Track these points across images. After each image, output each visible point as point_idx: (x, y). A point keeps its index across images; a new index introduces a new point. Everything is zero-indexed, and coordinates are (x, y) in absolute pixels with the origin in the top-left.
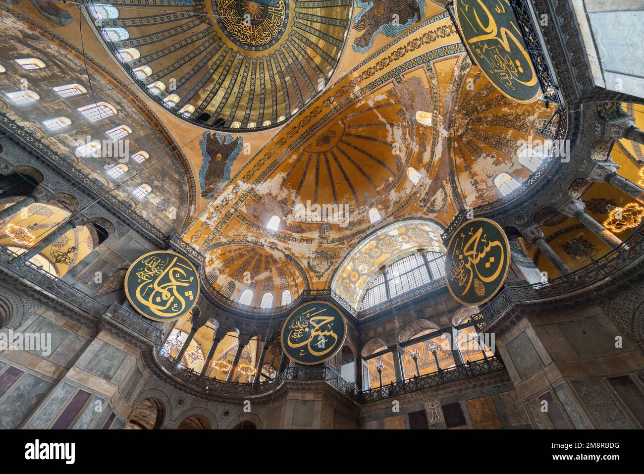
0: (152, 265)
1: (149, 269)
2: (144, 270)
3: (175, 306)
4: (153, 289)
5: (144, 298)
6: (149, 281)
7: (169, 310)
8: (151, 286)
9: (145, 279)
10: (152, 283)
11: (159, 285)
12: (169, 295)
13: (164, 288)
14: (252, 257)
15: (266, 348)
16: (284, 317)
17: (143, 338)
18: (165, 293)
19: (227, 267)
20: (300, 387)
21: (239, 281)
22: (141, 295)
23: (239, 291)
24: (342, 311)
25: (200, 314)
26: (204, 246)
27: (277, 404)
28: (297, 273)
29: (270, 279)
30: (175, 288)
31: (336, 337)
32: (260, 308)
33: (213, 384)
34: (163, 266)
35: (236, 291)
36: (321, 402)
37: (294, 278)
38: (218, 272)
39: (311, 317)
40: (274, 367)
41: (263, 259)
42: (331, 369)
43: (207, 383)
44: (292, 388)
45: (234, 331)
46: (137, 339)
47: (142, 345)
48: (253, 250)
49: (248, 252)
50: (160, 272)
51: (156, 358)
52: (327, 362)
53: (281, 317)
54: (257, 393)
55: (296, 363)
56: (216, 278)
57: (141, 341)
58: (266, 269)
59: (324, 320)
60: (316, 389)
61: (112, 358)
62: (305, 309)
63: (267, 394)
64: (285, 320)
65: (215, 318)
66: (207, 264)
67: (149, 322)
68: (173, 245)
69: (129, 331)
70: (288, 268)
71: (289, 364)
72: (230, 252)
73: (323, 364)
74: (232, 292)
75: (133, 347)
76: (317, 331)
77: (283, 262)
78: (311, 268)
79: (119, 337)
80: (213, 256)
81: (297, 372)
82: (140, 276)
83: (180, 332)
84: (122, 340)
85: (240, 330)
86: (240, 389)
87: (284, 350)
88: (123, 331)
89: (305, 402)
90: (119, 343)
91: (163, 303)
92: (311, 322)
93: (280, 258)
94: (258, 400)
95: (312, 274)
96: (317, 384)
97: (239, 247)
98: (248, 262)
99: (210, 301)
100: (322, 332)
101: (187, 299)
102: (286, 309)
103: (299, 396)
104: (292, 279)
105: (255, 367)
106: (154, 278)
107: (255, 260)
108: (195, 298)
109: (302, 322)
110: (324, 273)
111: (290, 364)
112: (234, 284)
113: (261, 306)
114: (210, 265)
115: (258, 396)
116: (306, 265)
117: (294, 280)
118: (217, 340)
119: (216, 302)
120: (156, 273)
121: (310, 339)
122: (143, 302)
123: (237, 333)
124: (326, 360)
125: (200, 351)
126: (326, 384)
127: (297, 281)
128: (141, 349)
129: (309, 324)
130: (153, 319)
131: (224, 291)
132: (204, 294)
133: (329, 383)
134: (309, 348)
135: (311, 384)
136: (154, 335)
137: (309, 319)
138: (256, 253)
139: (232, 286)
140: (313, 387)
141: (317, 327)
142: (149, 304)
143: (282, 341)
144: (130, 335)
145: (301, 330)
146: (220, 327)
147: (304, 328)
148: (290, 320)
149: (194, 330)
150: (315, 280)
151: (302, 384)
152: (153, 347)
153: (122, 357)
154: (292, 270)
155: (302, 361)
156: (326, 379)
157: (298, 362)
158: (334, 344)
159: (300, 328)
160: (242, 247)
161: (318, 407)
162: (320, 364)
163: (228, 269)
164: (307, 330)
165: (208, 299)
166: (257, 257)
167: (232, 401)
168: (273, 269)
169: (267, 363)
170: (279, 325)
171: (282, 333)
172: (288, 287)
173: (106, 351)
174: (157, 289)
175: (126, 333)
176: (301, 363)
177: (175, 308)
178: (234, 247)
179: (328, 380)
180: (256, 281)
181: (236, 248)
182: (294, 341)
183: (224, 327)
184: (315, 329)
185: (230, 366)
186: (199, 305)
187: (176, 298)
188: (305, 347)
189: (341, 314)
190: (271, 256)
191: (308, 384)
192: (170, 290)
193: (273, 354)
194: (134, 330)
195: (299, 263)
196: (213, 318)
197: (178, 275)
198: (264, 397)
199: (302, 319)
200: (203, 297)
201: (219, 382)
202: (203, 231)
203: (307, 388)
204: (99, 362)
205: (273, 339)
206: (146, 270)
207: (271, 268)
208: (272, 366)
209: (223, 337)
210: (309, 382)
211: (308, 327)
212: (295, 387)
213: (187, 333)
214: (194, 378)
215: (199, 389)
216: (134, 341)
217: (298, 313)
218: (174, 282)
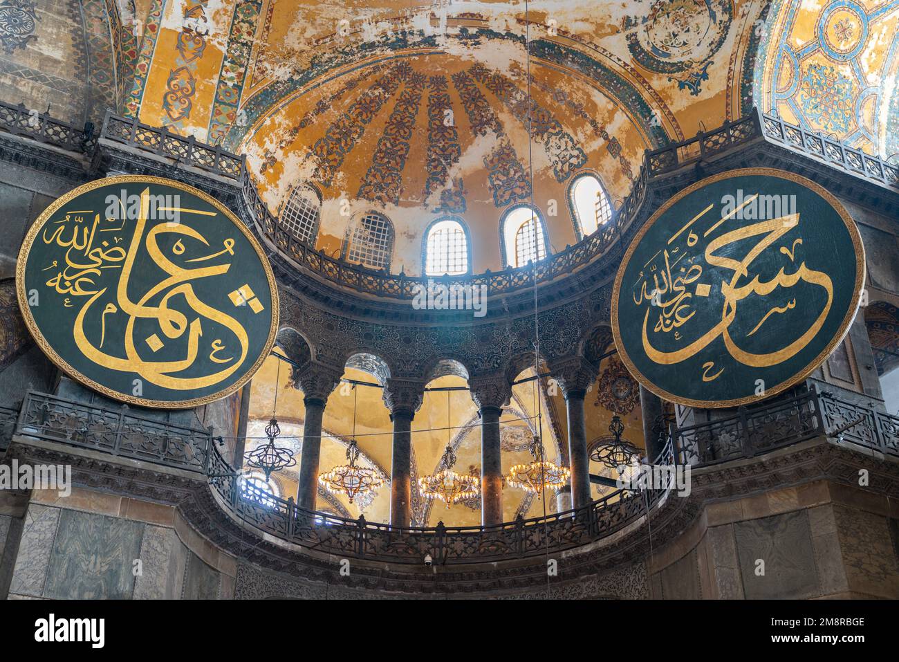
0: (80, 242)
1: (80, 257)
2: (62, 265)
3: (217, 349)
4: (122, 317)
5: (107, 350)
6: (97, 295)
7: (202, 367)
8: (111, 308)
9: (80, 292)
10: (111, 297)
11: (134, 297)
12: (181, 319)
13: (154, 302)
14: (410, 101)
15: (576, 394)
16: (604, 273)
17: (163, 469)
18: (164, 315)
19: (334, 169)
20: (738, 481)
21: (397, 203)
22: (97, 347)
23: (411, 237)
24: (826, 184)
25: (313, 351)
26: (221, 118)
27: (677, 551)
28: (600, 99)
29: (504, 158)
30: (187, 290)
31: (825, 281)
32: (509, 271)
33: (441, 546)
34: (117, 234)
35: (400, 242)
36: (830, 510)
37: (593, 123)
38: (311, 196)
39: (704, 242)
40: (625, 445)
41: (453, 92)
42: (840, 395)
43: (424, 546)
44: (709, 493)
45: (448, 371)
46: (149, 475)
47: (169, 488)
48: (402, 70)
49: (385, 84)
50: (118, 254)
51: (231, 515)
52: (817, 375)
53: (593, 279)
54: (596, 535)
55: (698, 411)
56: (312, 217)
57: (162, 478)
58: (478, 127)
59: (760, 237)
60: (801, 473)
61: (105, 545)
62: (673, 221)
63: (630, 529)
64: (610, 286)
65: (366, 350)
66: (261, 179)
67: (160, 418)
68: (116, 150)
69: (114, 459)
70: (558, 96)
71: (674, 421)
72: (321, 108)
73: (800, 387)
74: (390, 246)
75: (148, 500)
76: (743, 282)
77: (532, 79)
78: (648, 60)
79: (93, 483)
80: (269, 146)
81: (713, 437)
82: (63, 286)
83: (274, 422)
84: (107, 490)
85: (465, 362)
86: (536, 537)
87: (643, 383)
88: (93, 464)
89: (771, 522)
90: (103, 501)
91: (175, 349)
92: (710, 260)
93: (515, 66)
94: (608, 556)
95: (659, 82)
96: (796, 457)
97: (346, 78)
98: (400, 124)
99: (326, 300)
100: (764, 279)
101: (242, 314)
102: (604, 244)
103: (743, 508)
104: (589, 128)
105: (565, 463)
106: (109, 278)
107: (423, 109)
108: (267, 302)
109: (675, 272)
110: (707, 62)
111: (679, 421)
112: (383, 217)
113: (511, 262)
114: (274, 179)
115: (602, 543)
116: (627, 57)
117: (599, 131)
118: (403, 415)
119: (347, 295)
120: (105, 262)
121: (727, 320)
122: (112, 363)
123: (459, 375)
124: (811, 371)
125: (362, 461)
126: (833, 447)
127: (611, 130)
128: (174, 500)
129: (706, 266)
130: (166, 405)
131: (360, 251)
132: (296, 284)
133: (841, 441)
134: (732, 349)
135: (774, 463)
136: (191, 450)
137: (699, 250)
138: (417, 80)
139: (378, 227)
140: (785, 470)
141: (741, 268)
142: (132, 363)
143: (623, 356)
144: (121, 471)
145: (681, 297)
146: (394, 374)
147: (691, 288)
148: (630, 276)
149: (315, 404)
150: (681, 101)
151: (739, 469)
152: (205, 485)
153: (132, 537)
154: (578, 97)
155: (718, 398)
156: (829, 431)
157: (702, 404)
158: (827, 310)
159: (675, 294)
160: (356, 74)
161: (825, 525)
162: (790, 391)
163: (340, 175)
164: (703, 290)
165: (315, 295)
166: (426, 93)
167: (522, 578)
168: (504, 117)
169: (602, 442)
170: (598, 308)
171: (615, 329)
172: (582, 166)
173: (77, 532)
174: (136, 311)
175: (106, 467)
176: (717, 405)
177: (217, 355)
178: (328, 85)
179: (835, 435)
180: (459, 183)
181: (334, 86)
182: (666, 343)
183: (408, 368)
184: (735, 279)
185: (476, 481)
186: (296, 324)
187: (206, 322)
188: (717, 351)
189: (824, 193)
190: (479, 70)
191: (762, 464)
192: (178, 303)
193: (611, 408)
194: (126, 451)
195: (597, 56)
196: (360, 350)
197: (179, 248)
198: (623, 541)
199: (672, 259)
200: (294, 292)
201: (460, 533)
202: (193, 66)
203: (763, 477)
204: (73, 566)
205: (592, 358)
206: (70, 264)
207: (494, 118)
208: (618, 442)
209: (417, 402)
210: (764, 458)
211: (706, 279)
212: (718, 486)
213: (298, 421)
214: (377, 541)
215: (403, 570)
216: (142, 485)
217: (653, 242)
218: (178, 273)
